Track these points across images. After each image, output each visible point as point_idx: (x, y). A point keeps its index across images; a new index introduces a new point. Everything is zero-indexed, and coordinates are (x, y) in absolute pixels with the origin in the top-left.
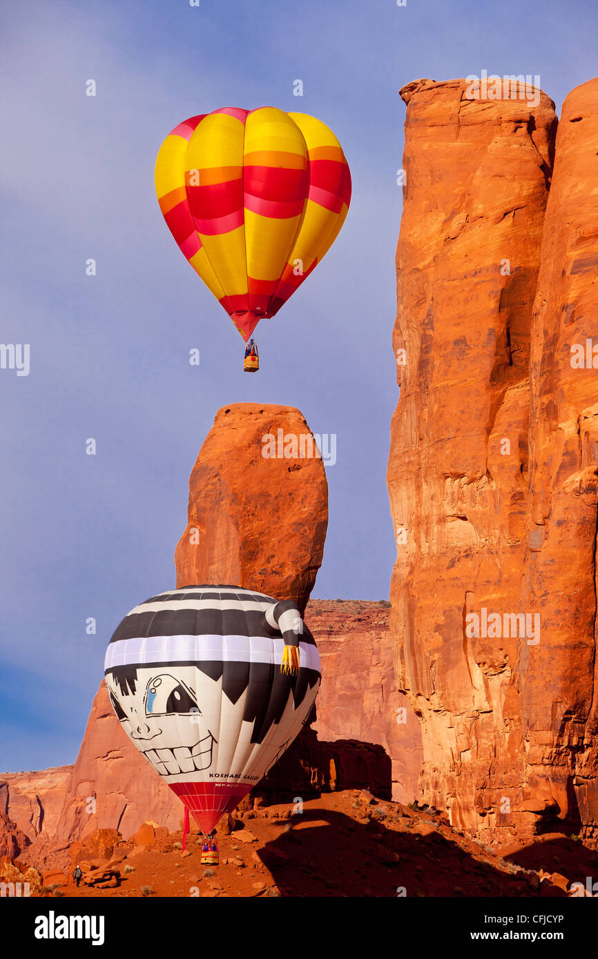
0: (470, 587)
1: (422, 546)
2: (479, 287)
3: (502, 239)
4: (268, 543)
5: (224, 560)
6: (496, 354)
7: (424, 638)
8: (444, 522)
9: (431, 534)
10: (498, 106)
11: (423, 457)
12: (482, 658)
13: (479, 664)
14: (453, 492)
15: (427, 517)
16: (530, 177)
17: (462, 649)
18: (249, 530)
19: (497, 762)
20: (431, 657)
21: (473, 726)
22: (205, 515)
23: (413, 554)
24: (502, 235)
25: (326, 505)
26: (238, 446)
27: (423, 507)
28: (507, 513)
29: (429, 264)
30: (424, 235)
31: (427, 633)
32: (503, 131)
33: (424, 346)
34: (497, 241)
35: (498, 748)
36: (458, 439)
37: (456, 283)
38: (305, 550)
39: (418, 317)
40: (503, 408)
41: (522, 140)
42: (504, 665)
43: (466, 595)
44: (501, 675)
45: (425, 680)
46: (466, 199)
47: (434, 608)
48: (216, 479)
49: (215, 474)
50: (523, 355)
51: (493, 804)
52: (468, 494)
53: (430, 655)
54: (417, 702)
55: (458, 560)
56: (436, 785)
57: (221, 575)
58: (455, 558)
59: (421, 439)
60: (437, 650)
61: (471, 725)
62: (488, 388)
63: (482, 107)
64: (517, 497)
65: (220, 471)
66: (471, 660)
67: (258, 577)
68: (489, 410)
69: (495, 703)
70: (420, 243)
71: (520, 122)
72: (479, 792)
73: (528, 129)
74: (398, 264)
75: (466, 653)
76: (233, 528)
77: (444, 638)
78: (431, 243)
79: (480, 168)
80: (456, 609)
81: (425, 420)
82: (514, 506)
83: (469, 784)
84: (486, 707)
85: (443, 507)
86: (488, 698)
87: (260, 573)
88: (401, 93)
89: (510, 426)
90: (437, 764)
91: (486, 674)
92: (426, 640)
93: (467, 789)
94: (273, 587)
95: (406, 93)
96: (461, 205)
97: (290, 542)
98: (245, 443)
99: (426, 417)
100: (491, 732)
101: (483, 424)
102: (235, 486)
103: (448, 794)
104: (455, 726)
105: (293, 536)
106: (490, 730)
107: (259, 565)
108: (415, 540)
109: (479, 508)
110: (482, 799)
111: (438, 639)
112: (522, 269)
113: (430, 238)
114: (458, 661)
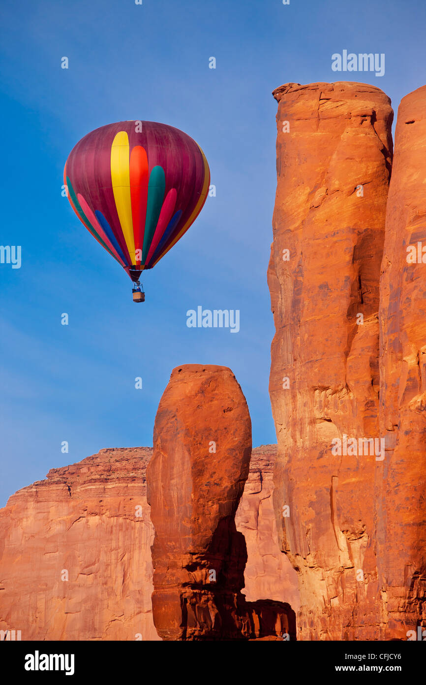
0: (336, 473)
1: (298, 441)
2: (337, 244)
3: (353, 207)
4: (211, 464)
5: (180, 477)
6: (351, 296)
7: (301, 511)
8: (314, 423)
9: (305, 432)
10: (348, 104)
11: (297, 373)
12: (345, 527)
13: (343, 532)
14: (321, 401)
15: (301, 419)
16: (373, 159)
17: (330, 520)
18: (198, 455)
19: (358, 606)
20: (307, 526)
21: (340, 579)
22: (167, 445)
23: (290, 447)
24: (354, 205)
25: (250, 436)
26: (189, 395)
27: (297, 411)
28: (362, 417)
29: (299, 226)
30: (294, 204)
31: (304, 508)
32: (352, 123)
33: (295, 289)
34: (350, 209)
35: (359, 595)
36: (324, 361)
37: (320, 241)
38: (237, 468)
39: (291, 267)
40: (357, 337)
41: (367, 130)
42: (363, 533)
43: (332, 479)
44: (360, 540)
45: (302, 544)
46: (324, 176)
47: (308, 489)
48: (174, 419)
49: (173, 416)
50: (371, 296)
51: (356, 638)
52: (331, 402)
53: (306, 525)
54: (296, 560)
55: (326, 453)
56: (312, 624)
57: (179, 487)
58: (323, 451)
59: (295, 360)
60: (311, 521)
61: (338, 579)
62: (345, 322)
63: (335, 104)
64: (370, 405)
65: (177, 413)
66: (337, 528)
67: (205, 488)
68: (347, 338)
69: (356, 561)
70: (291, 210)
71: (365, 116)
72: (345, 629)
73: (371, 122)
74: (274, 225)
75: (333, 523)
76: (187, 453)
77: (316, 512)
78: (299, 211)
79: (336, 152)
80: (325, 490)
81: (298, 345)
82: (367, 411)
83: (337, 623)
84: (349, 564)
85: (313, 412)
86: (351, 558)
87: (206, 485)
88: (273, 94)
89: (363, 350)
90: (312, 608)
91: (348, 539)
92: (303, 513)
93: (336, 627)
94: (215, 495)
95: (278, 94)
96: (322, 180)
97: (226, 463)
98: (193, 393)
99: (299, 343)
100: (353, 583)
101: (342, 349)
102: (187, 424)
103: (322, 631)
104: (326, 579)
105: (228, 458)
106: (352, 582)
107: (205, 479)
108: (292, 437)
109: (340, 413)
110: (347, 634)
111: (312, 512)
112: (369, 230)
113: (299, 206)
114: (327, 529)
